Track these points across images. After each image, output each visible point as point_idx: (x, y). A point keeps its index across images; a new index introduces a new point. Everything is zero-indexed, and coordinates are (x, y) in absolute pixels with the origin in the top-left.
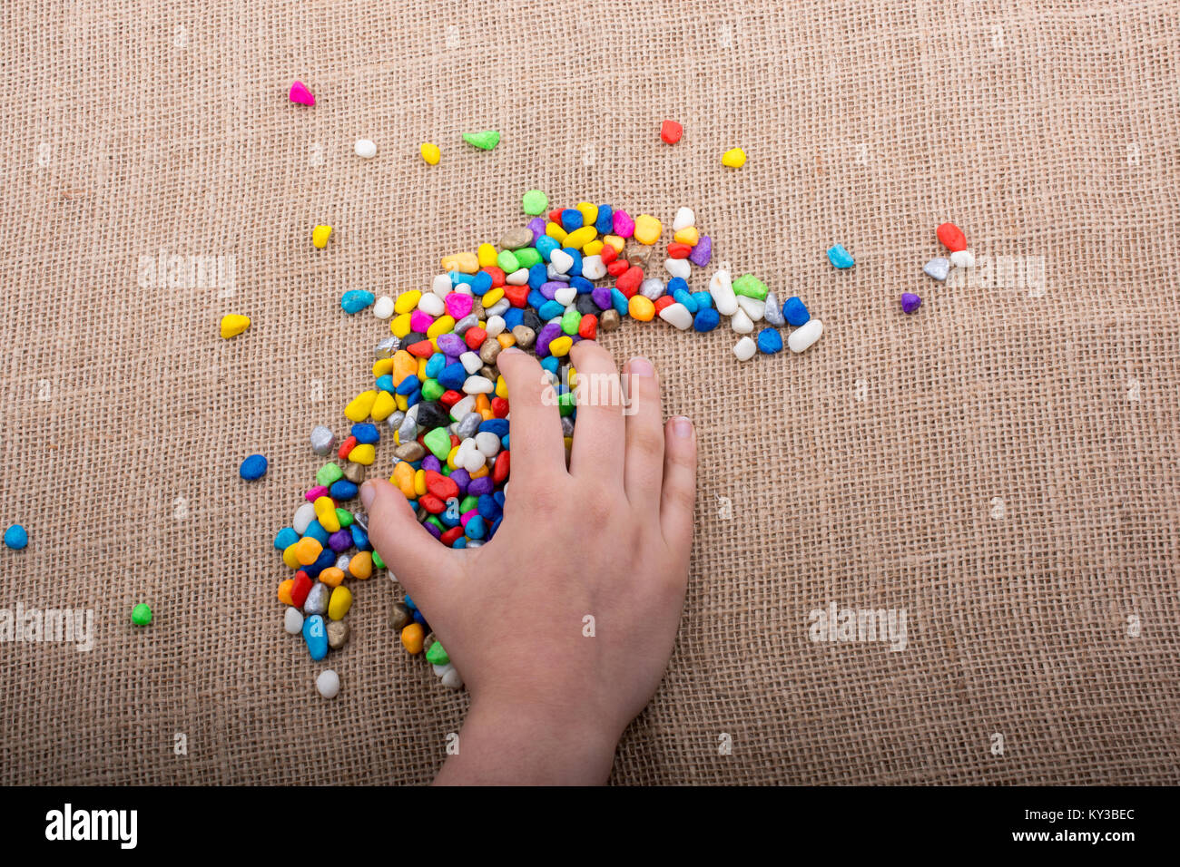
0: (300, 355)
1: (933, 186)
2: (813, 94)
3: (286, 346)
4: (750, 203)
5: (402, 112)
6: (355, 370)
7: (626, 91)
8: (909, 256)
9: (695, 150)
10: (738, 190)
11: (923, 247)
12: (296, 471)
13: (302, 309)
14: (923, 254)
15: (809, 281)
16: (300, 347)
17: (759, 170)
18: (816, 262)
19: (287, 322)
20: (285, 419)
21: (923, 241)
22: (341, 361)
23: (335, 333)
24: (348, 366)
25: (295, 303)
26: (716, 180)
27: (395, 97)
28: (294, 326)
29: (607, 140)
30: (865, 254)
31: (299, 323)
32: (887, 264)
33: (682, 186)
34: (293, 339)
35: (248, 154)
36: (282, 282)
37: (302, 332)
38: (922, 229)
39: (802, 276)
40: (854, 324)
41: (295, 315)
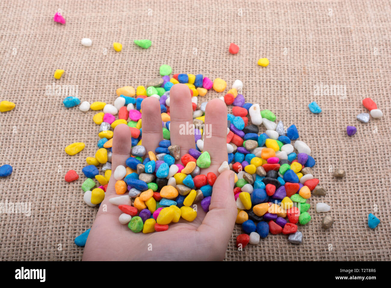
0: (38, 123)
1: (359, 85)
2: (302, 44)
3: (31, 119)
4: (270, 82)
5: (106, 31)
6: (65, 133)
7: (213, 33)
8: (349, 112)
9: (244, 58)
10: (265, 76)
11: (355, 109)
12: (28, 175)
13: (43, 104)
14: (356, 111)
15: (299, 117)
16: (39, 120)
17: (275, 69)
18: (302, 110)
19: (34, 109)
20: (25, 152)
21: (355, 106)
22: (59, 128)
23: (58, 116)
24: (62, 130)
25: (40, 101)
26: (254, 70)
27: (104, 25)
28: (37, 111)
29: (203, 50)
30: (327, 109)
31: (40, 110)
32: (338, 115)
33: (237, 71)
34: (36, 117)
35: (29, 40)
36: (35, 92)
37: (41, 114)
38: (355, 102)
39: (295, 115)
40: (322, 139)
41: (39, 106)
